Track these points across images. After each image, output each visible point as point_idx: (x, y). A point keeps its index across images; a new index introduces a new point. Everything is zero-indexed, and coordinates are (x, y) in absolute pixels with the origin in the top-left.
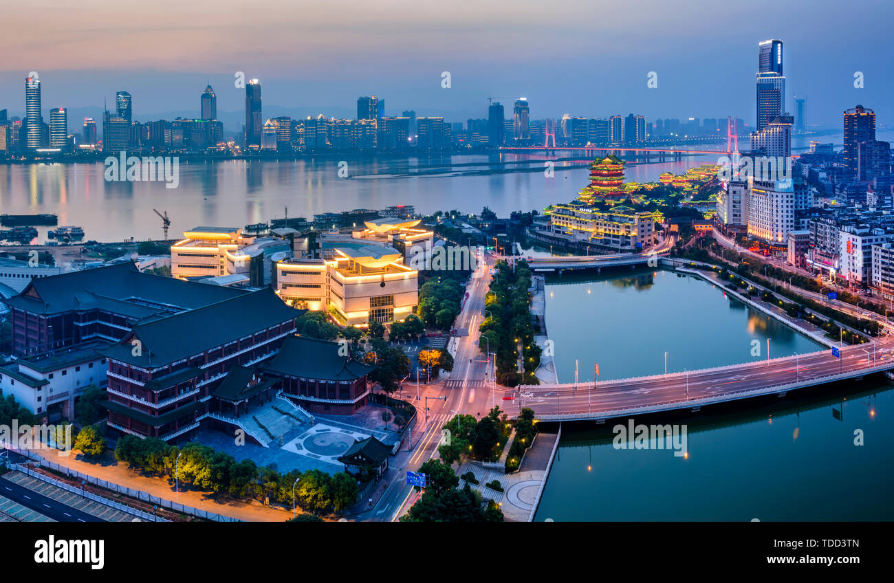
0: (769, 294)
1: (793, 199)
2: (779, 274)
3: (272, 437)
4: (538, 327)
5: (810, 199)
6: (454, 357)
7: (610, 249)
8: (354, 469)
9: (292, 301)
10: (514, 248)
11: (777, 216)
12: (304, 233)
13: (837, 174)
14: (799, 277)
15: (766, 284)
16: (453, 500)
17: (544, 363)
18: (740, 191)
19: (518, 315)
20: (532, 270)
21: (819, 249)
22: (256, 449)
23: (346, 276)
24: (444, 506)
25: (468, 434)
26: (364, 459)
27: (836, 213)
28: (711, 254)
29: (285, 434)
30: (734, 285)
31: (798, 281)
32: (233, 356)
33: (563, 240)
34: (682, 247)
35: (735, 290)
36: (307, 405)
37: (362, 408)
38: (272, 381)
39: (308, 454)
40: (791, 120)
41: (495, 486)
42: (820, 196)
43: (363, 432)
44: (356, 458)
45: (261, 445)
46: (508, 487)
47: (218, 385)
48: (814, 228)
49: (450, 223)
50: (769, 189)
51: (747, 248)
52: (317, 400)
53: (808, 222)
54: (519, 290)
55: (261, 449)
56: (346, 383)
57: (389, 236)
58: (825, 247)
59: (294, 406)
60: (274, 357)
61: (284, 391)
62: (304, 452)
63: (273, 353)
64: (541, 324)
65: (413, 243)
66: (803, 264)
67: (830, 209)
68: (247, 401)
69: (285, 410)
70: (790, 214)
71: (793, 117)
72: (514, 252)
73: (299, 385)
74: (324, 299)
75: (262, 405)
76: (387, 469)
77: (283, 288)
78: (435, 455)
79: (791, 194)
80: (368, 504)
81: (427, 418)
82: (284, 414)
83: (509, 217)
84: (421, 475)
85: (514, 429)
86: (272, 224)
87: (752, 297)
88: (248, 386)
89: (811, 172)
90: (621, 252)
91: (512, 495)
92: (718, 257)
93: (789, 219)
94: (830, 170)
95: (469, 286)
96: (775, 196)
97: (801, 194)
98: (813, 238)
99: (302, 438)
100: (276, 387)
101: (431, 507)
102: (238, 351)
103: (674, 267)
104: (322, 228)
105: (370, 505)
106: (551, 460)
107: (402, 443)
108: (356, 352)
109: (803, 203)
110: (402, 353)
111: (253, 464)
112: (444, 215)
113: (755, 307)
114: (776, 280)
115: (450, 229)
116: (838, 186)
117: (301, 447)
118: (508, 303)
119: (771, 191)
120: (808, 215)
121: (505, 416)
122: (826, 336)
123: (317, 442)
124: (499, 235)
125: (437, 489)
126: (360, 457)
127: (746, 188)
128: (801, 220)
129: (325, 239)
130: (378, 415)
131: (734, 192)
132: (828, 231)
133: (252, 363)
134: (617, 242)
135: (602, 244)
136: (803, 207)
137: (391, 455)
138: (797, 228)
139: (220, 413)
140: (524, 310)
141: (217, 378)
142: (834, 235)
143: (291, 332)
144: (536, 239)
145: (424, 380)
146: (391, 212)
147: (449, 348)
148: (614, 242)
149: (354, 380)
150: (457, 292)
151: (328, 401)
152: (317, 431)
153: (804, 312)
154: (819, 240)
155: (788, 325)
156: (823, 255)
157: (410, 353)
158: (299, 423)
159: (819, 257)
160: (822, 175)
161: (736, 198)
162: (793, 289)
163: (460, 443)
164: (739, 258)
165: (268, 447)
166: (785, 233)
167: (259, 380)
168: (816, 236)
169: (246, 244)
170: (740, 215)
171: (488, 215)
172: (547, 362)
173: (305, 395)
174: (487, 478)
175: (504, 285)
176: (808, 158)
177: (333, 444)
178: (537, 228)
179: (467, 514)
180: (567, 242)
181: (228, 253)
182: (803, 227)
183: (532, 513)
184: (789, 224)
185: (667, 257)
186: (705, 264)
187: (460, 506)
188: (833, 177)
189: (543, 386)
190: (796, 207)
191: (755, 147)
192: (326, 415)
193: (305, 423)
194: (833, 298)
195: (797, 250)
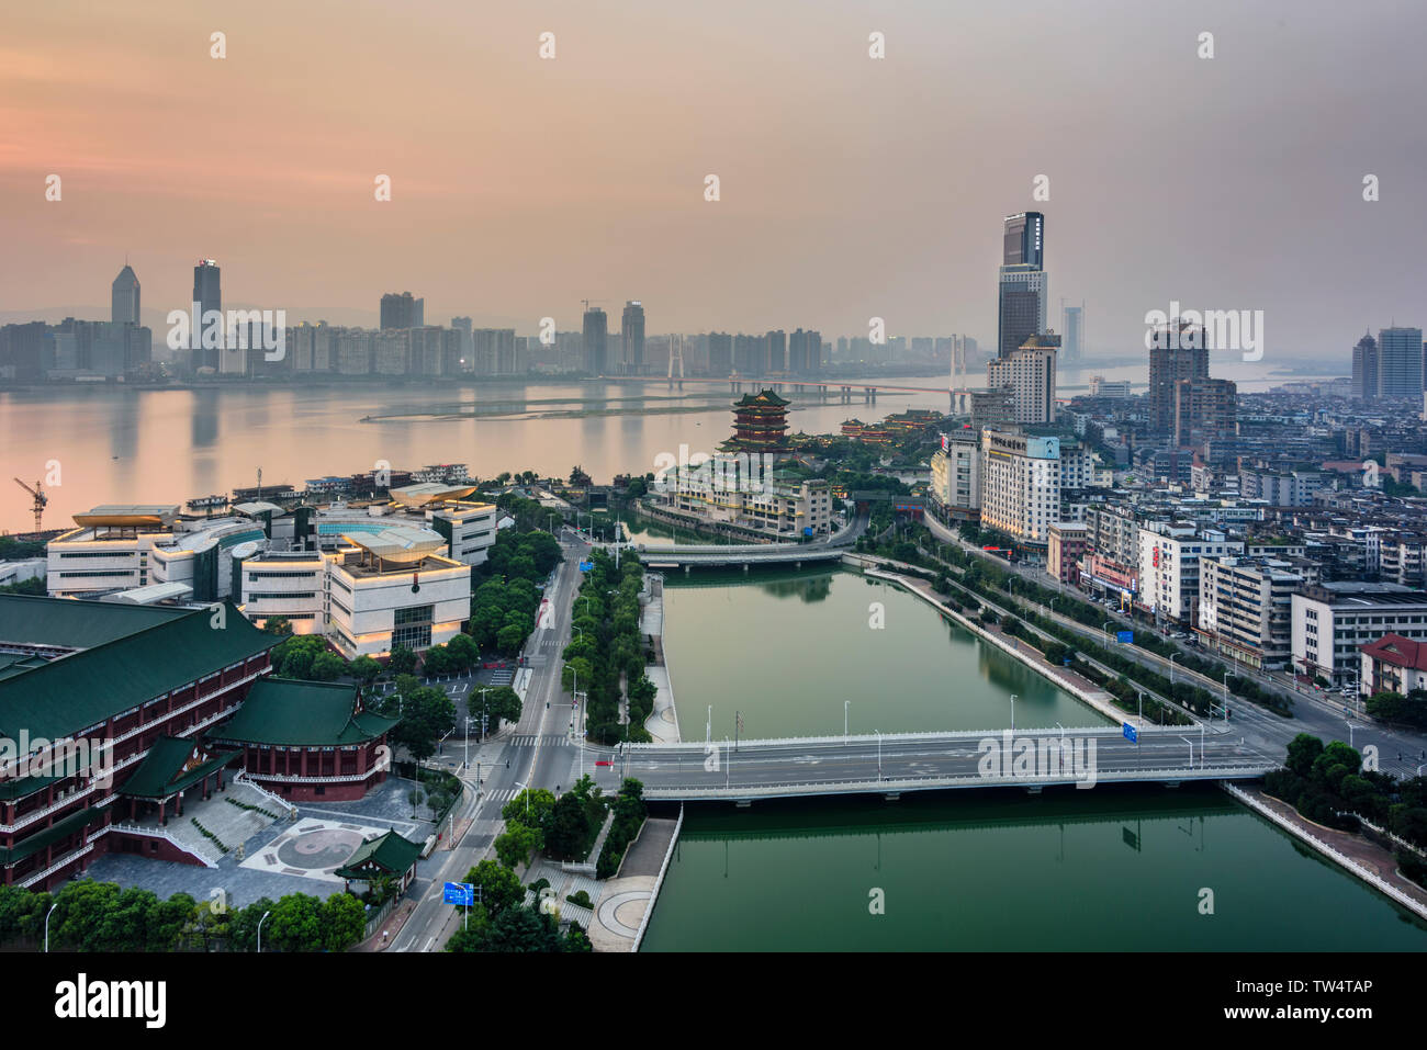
0: (1016, 623)
1: (1059, 470)
2: (1031, 590)
3: (225, 850)
4: (650, 653)
5: (1087, 472)
6: (522, 699)
7: (764, 536)
8: (360, 887)
9: (265, 621)
10: (618, 531)
11: (1030, 497)
12: (290, 510)
13: (1136, 432)
14: (1066, 600)
15: (1012, 607)
16: (515, 923)
17: (660, 710)
18: (969, 454)
19: (622, 634)
20: (645, 565)
21: (1102, 556)
22: (195, 872)
23: (356, 576)
24: (502, 934)
25: (542, 819)
26: (378, 868)
27: (1134, 499)
28: (921, 551)
29: (247, 842)
30: (956, 603)
31: (1064, 605)
32: (160, 721)
33: (691, 520)
34: (875, 538)
35: (959, 611)
36: (285, 790)
37: (377, 787)
38: (227, 758)
39: (286, 870)
40: (1057, 341)
41: (581, 900)
42: (1105, 468)
43: (378, 825)
44: (364, 868)
45: (205, 865)
46: (601, 902)
47: (131, 774)
48: (1094, 520)
49: (522, 491)
50: (1016, 451)
51: (980, 546)
52: (303, 780)
53: (1084, 510)
54: (624, 596)
55: (205, 872)
56: (351, 748)
57: (427, 512)
58: (1112, 554)
59: (264, 793)
60: (231, 715)
61: (248, 771)
62: (279, 867)
63: (230, 710)
64: (657, 648)
65: (464, 523)
66: (1073, 577)
67: (1123, 491)
68: (182, 794)
69: (248, 801)
70: (1052, 495)
71: (1060, 337)
72: (618, 536)
73: (273, 759)
74: (319, 616)
75: (209, 798)
76: (413, 882)
77: (250, 600)
78: (489, 854)
79: (1055, 462)
80: (380, 940)
81: (479, 796)
82: (247, 808)
83: (611, 483)
84: (467, 888)
85: (611, 811)
86: (235, 497)
87: (986, 624)
88: (185, 769)
89: (1090, 427)
90: (780, 541)
91: (606, 914)
92: (932, 557)
93: (1052, 503)
94: (1124, 425)
95: (549, 589)
96: (1027, 464)
97: (1072, 462)
98: (1092, 536)
99: (275, 845)
100: (235, 765)
101: (480, 936)
102: (167, 712)
103: (862, 568)
104: (319, 501)
105: (385, 940)
106: (666, 860)
107: (439, 837)
108: (370, 697)
109: (1076, 478)
110: (444, 695)
111: (191, 901)
112: (513, 478)
113: (991, 642)
114: (1027, 601)
115: (521, 501)
116: (1138, 453)
117: (273, 859)
118: (607, 615)
119: (1021, 456)
120: (1084, 497)
121: (598, 791)
122: (1114, 702)
123: (302, 848)
124: (595, 510)
125: (492, 907)
126: (371, 866)
127: (979, 449)
128: (1072, 506)
129: (324, 519)
130: (403, 797)
131: (960, 455)
132: (1119, 527)
133: (192, 729)
134: (775, 526)
135: (751, 528)
136: (1076, 484)
137: (421, 858)
138: (1065, 519)
139: (132, 821)
140: (631, 629)
141: (129, 762)
142: (1129, 535)
143: (263, 672)
144: (652, 518)
145: (476, 736)
146: (432, 475)
147: (515, 687)
148: (770, 525)
149: (364, 743)
150: (530, 597)
151: (322, 780)
152: (301, 830)
153: (1074, 658)
154: (1102, 540)
155: (1046, 677)
156: (1110, 567)
157: (455, 696)
158: (272, 820)
159: (1102, 569)
160: (1110, 433)
161: (963, 464)
162: (1056, 617)
163: (528, 834)
164: (966, 561)
165: (217, 866)
166: (1043, 526)
167: (205, 756)
168: (1098, 534)
169: (188, 531)
170: (969, 492)
171: (579, 478)
172: (664, 708)
173: (284, 774)
174: (568, 887)
175: (602, 588)
176: (1085, 404)
177: (327, 848)
178: (654, 501)
179: (536, 945)
180: (699, 524)
181: (154, 548)
182: (1076, 518)
183: (637, 942)
184: (1052, 511)
185: (852, 552)
186: (911, 567)
187: (525, 933)
188: (1128, 437)
189: (656, 745)
190: (1063, 484)
191: (995, 383)
192: (319, 803)
193: (282, 819)
194: (1127, 641)
195: (1063, 554)
